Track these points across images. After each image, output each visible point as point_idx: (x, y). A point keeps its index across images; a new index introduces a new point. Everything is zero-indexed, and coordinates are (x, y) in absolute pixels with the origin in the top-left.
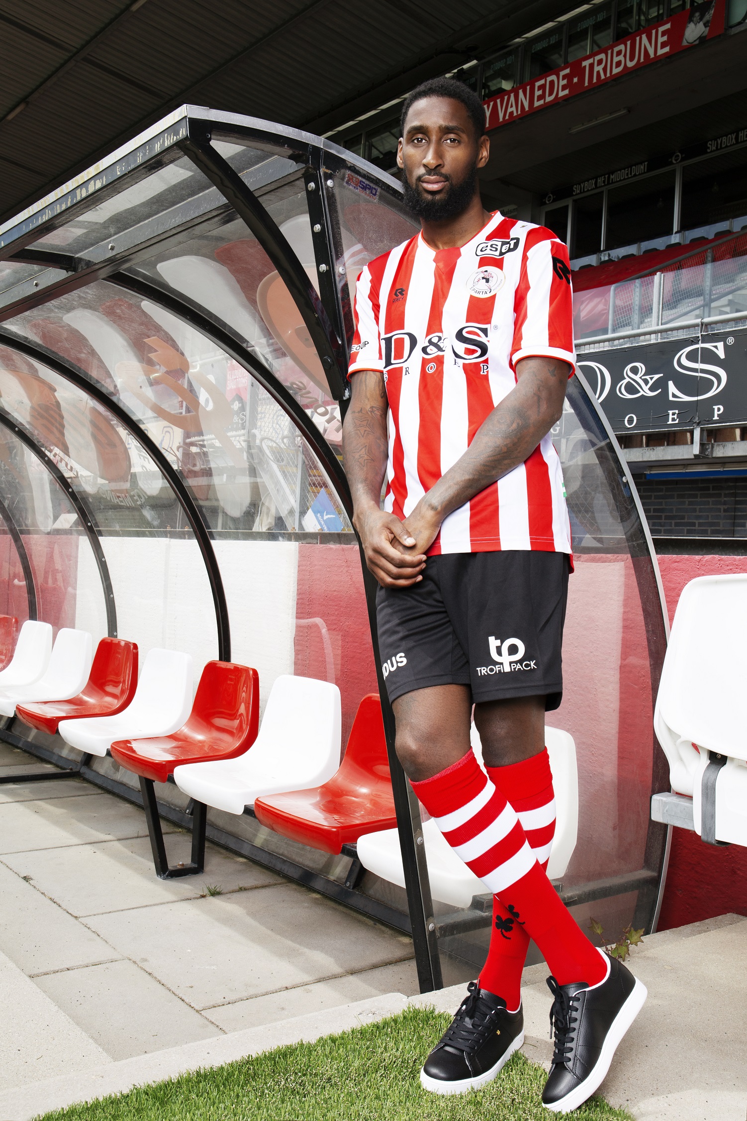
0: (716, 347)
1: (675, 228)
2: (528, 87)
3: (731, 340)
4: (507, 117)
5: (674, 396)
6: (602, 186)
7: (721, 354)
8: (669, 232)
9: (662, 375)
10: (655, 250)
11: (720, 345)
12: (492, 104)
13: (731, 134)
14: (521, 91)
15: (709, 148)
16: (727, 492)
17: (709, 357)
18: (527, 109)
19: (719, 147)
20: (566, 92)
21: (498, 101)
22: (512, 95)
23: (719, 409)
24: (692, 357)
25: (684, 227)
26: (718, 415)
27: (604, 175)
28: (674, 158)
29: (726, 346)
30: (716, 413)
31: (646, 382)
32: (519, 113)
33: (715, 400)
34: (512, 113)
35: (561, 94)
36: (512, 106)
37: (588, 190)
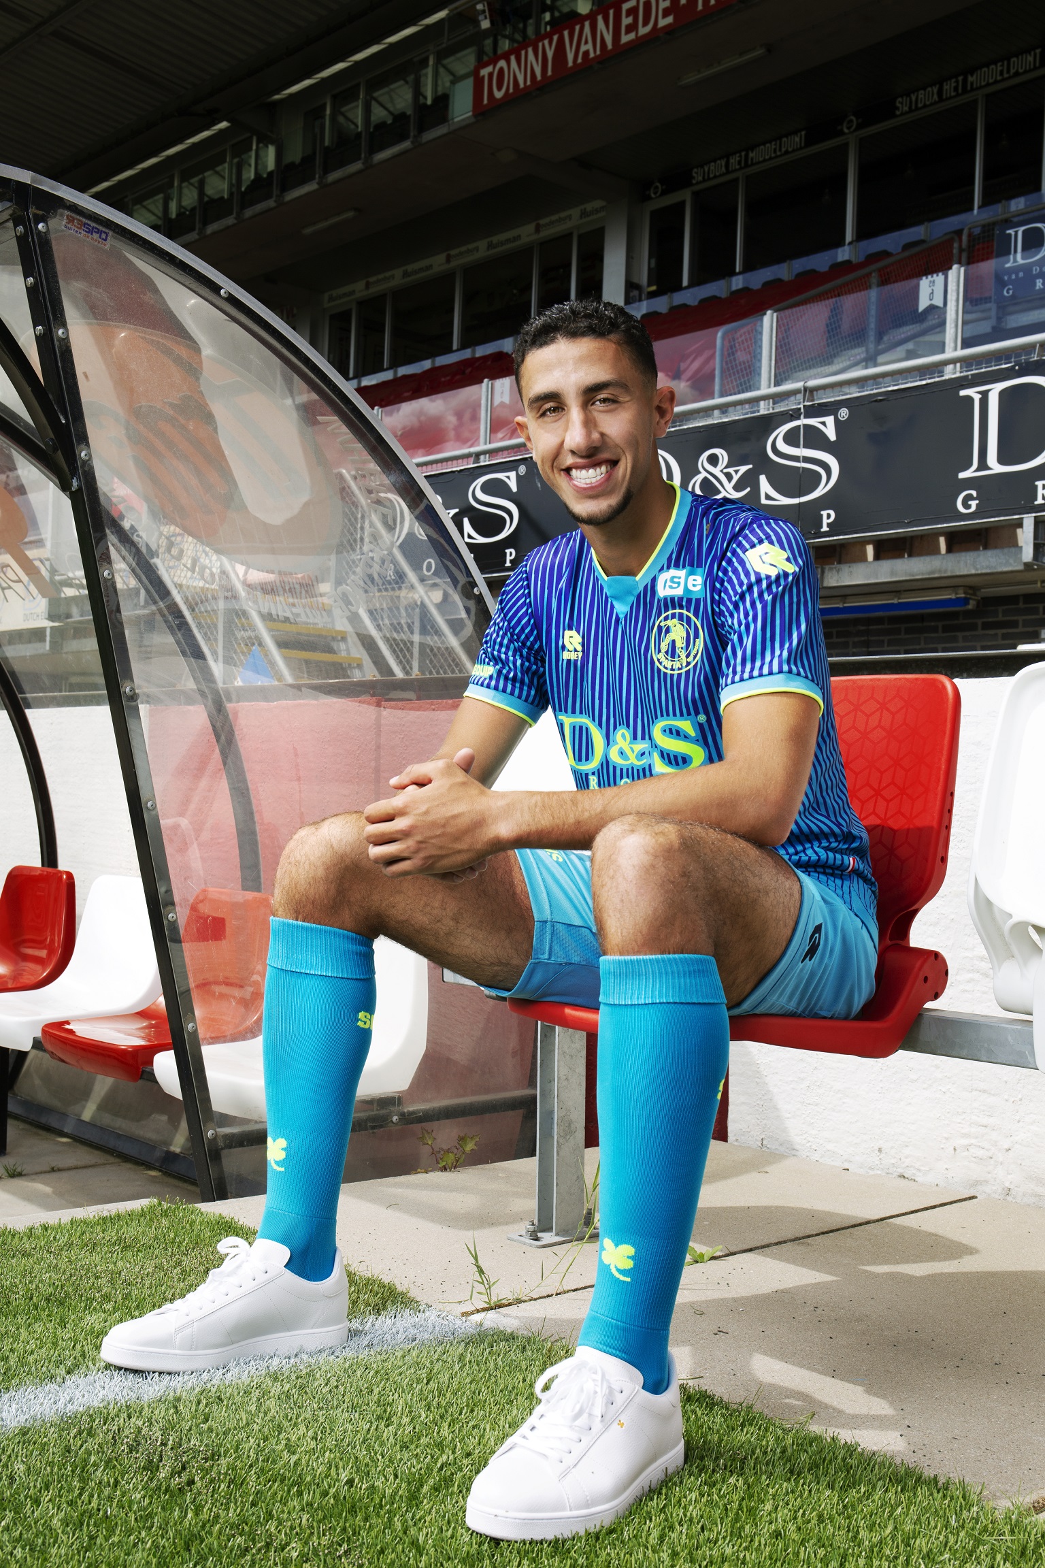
0: (824, 423)
1: (849, 236)
2: (611, 12)
3: (844, 413)
4: (580, 60)
5: (768, 497)
6: (736, 170)
7: (831, 434)
8: (840, 242)
9: (751, 466)
10: (813, 271)
11: (830, 420)
12: (555, 38)
13: (931, 86)
14: (600, 18)
15: (898, 108)
16: (856, 639)
17: (814, 438)
18: (610, 46)
19: (913, 107)
20: (670, 20)
21: (566, 33)
22: (587, 24)
23: (829, 516)
24: (791, 438)
25: (863, 233)
26: (828, 525)
27: (740, 152)
28: (845, 125)
29: (837, 421)
30: (825, 521)
31: (729, 477)
32: (598, 52)
33: (823, 502)
34: (586, 53)
35: (663, 22)
36: (586, 42)
37: (715, 177)
